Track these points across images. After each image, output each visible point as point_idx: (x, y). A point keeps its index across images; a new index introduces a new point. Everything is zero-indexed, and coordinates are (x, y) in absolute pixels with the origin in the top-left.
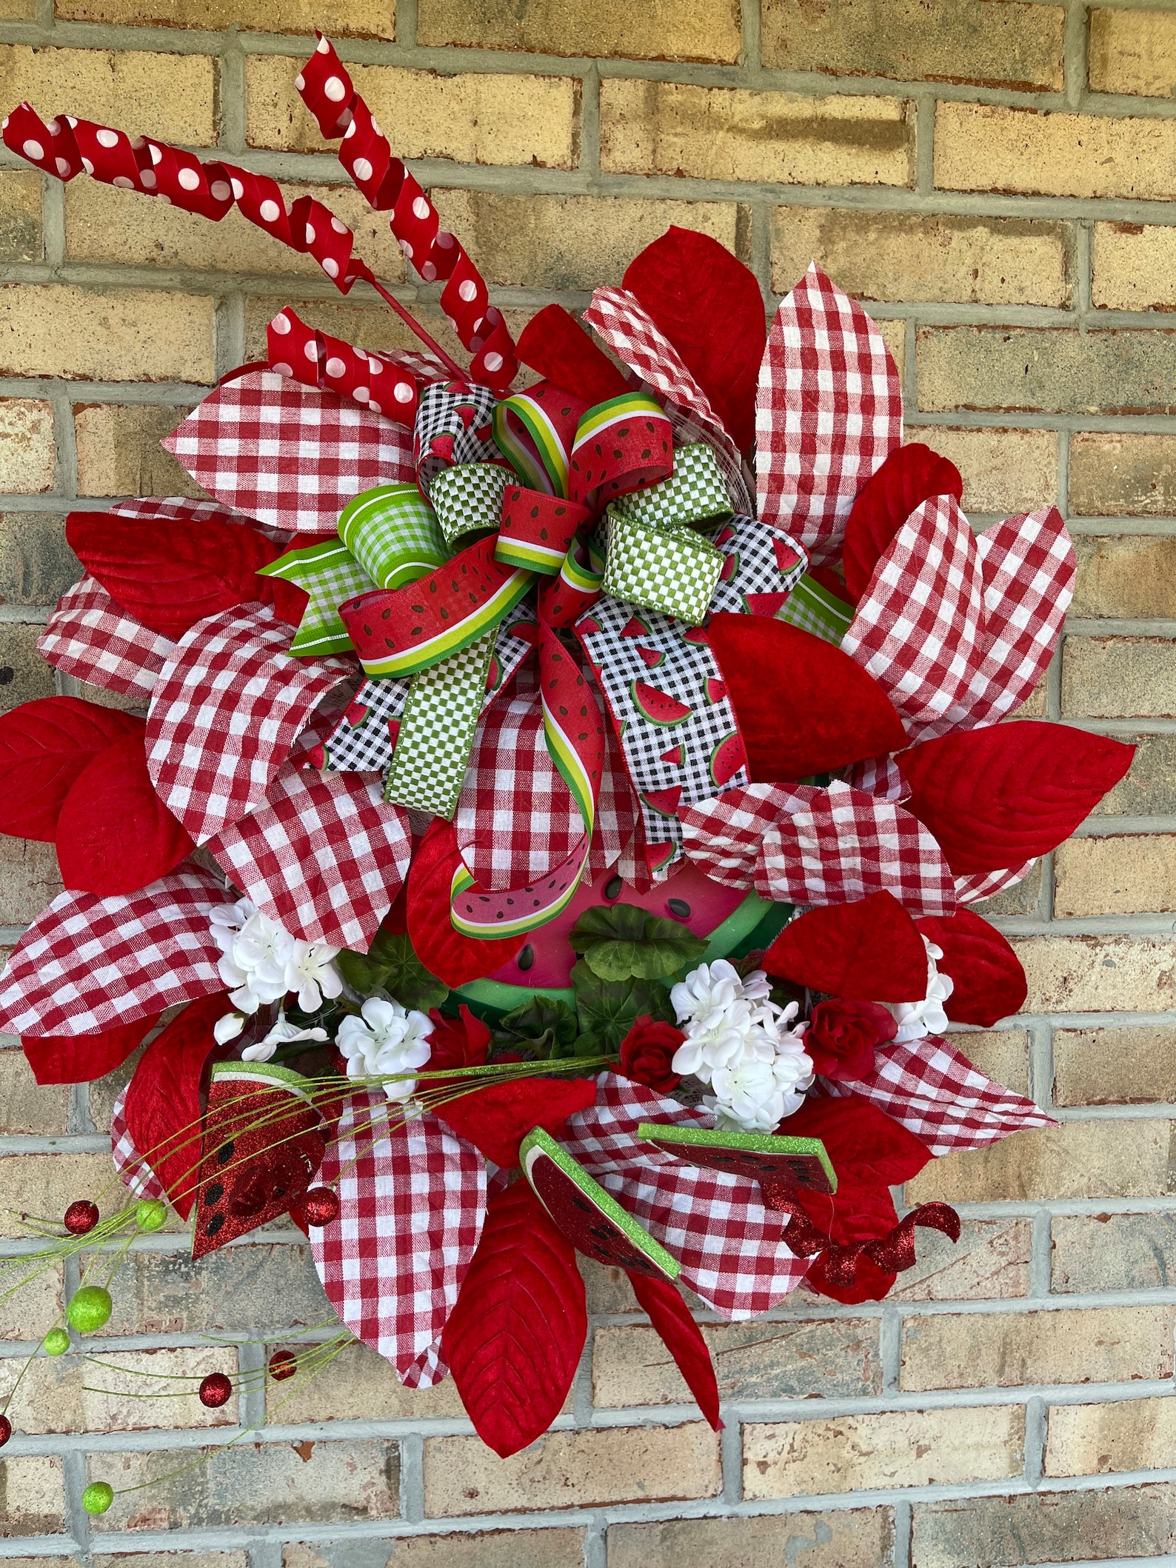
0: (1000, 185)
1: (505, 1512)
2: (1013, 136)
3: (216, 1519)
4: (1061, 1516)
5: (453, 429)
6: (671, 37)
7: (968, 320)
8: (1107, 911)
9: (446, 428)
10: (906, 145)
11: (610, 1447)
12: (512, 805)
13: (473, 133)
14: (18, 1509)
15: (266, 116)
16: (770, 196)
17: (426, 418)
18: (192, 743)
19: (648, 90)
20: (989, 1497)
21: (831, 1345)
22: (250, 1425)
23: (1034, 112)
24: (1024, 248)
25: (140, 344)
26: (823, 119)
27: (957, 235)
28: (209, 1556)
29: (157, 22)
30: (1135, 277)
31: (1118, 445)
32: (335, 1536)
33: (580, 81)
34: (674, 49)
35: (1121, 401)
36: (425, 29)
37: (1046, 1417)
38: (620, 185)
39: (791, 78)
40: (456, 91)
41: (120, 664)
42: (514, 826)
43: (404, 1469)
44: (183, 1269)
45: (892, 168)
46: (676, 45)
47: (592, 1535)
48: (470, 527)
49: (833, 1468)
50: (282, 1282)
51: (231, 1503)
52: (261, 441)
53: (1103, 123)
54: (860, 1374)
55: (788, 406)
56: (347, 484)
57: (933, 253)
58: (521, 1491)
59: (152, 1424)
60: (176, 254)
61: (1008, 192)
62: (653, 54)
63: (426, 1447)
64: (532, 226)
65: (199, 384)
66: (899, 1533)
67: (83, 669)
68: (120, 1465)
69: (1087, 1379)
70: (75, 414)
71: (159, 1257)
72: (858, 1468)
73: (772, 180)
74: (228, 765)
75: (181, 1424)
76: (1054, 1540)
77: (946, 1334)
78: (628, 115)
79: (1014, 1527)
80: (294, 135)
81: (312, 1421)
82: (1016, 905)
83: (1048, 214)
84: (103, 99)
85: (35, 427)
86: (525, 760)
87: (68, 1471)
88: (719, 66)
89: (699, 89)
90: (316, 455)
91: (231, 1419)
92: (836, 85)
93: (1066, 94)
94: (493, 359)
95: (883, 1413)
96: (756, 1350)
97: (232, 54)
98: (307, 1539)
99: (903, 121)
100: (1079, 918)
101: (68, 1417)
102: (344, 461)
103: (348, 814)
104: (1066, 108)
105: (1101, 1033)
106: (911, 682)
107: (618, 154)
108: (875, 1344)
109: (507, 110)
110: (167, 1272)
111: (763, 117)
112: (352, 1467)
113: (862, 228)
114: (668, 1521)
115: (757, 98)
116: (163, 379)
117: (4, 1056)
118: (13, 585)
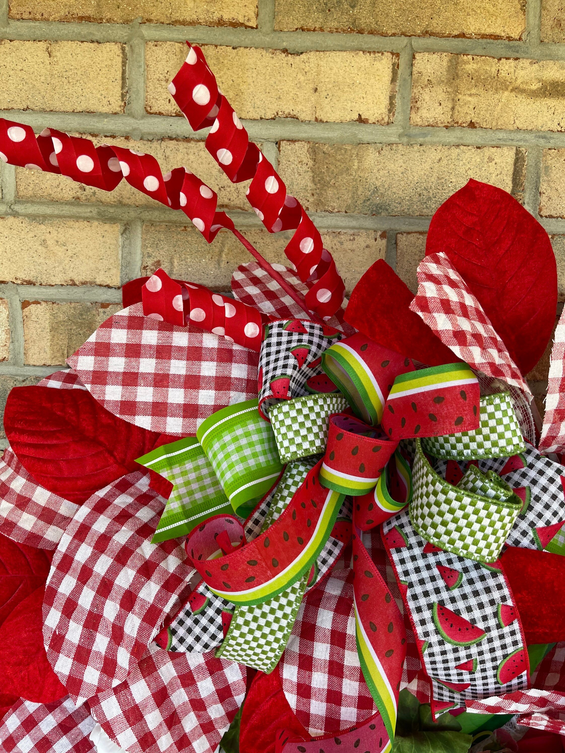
5: (289, 371)
6: (471, 19)
9: (283, 371)
12: (327, 670)
13: (314, 98)
15: (160, 89)
16: (542, 141)
17: (268, 354)
18: (75, 620)
19: (450, 61)
25: (68, 259)
29: (81, 18)
33: (398, 55)
36: (281, 18)
38: (425, 135)
40: (302, 66)
41: (35, 523)
42: (328, 685)
46: (474, 25)
48: (300, 453)
52: (141, 360)
56: (206, 397)
60: (94, 193)
62: (456, 33)
64: (355, 167)
65: (108, 287)
67: (8, 525)
70: (23, 308)
73: (545, 128)
74: (101, 644)
78: (434, 81)
84: (43, 78)
86: (338, 639)
88: (507, 42)
89: (491, 60)
90: (183, 372)
94: (324, 294)
97: (135, 41)
102: (205, 377)
103: (197, 664)
107: (425, 111)
109: (341, 79)
111: (539, 80)
115: (536, 65)
116: (84, 283)
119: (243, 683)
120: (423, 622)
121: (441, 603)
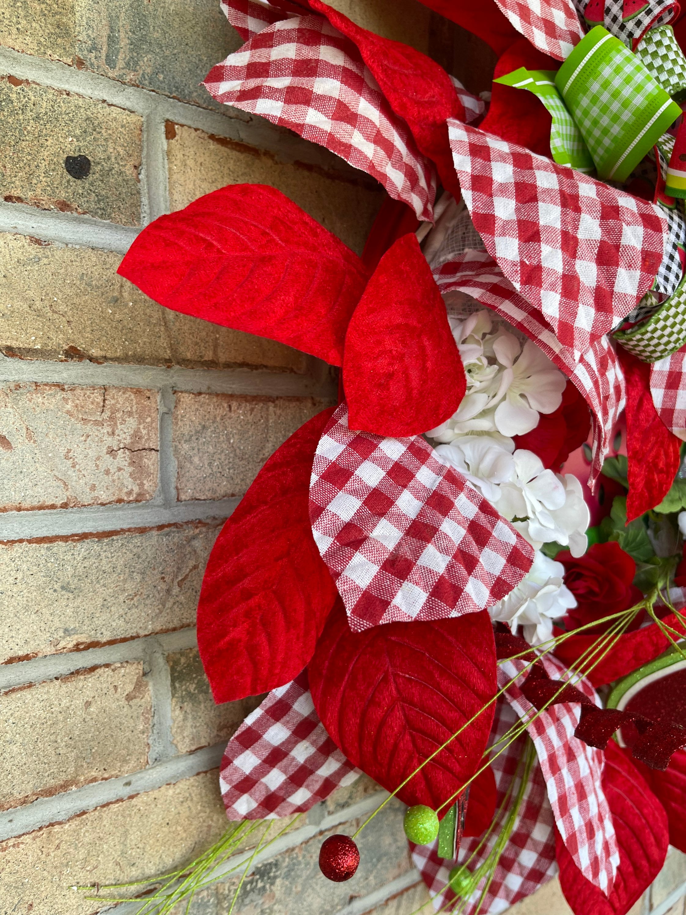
44: (259, 885)
71: (238, 881)
110: (245, 894)
117: (70, 686)
118: (94, 48)
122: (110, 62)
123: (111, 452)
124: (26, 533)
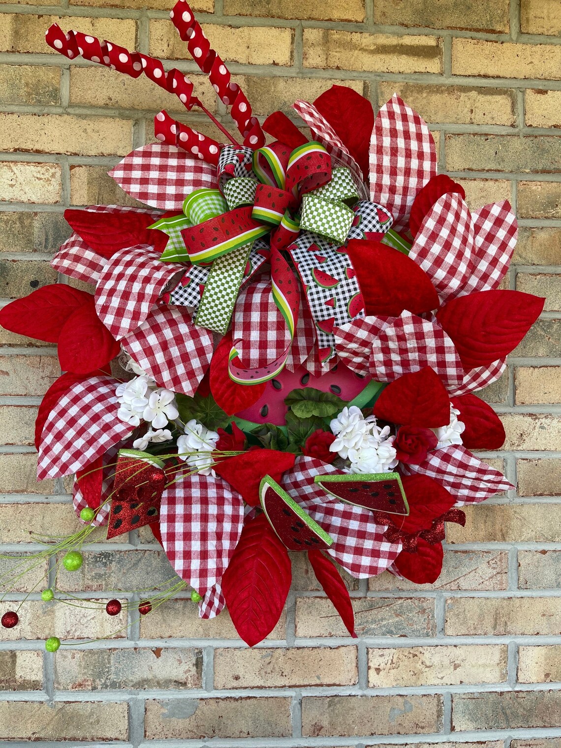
0: (482, 73)
1: (253, 688)
2: (487, 52)
3: (114, 686)
4: (527, 704)
5: (234, 162)
6: (334, 11)
7: (469, 131)
8: (541, 402)
9: (231, 162)
10: (439, 56)
11: (303, 657)
12: (259, 328)
13: (247, 51)
14: (21, 677)
15: (158, 44)
16: (378, 78)
17: (223, 159)
18: (115, 296)
19: (324, 33)
20: (490, 692)
21: (411, 611)
22: (132, 639)
23: (496, 42)
24: (493, 100)
25: (100, 140)
26: (402, 45)
27: (463, 94)
28: (109, 704)
29: (112, 6)
30: (545, 113)
31: (540, 187)
32: (171, 697)
33: (294, 30)
34: (336, 16)
35: (540, 167)
36: (227, 8)
37: (518, 652)
38: (312, 73)
39: (387, 28)
40: (240, 34)
41: (86, 269)
42: (260, 338)
43: (205, 664)
44: (104, 561)
45: (433, 66)
46: (336, 15)
47: (295, 702)
48: (241, 202)
49: (412, 673)
50: (150, 569)
51: (122, 678)
52: (151, 172)
53: (528, 47)
54: (425, 626)
55: (384, 154)
56: (187, 190)
57: (452, 103)
58: (260, 678)
59: (86, 636)
60: (117, 102)
61: (486, 76)
62: (327, 18)
63: (215, 653)
64: (272, 90)
66: (446, 708)
67: (69, 271)
68: (70, 657)
69: (538, 633)
70: (71, 170)
71: (93, 554)
72: (425, 674)
73: (380, 71)
74: (131, 305)
75: (100, 637)
76: (523, 716)
77: (467, 608)
78: (315, 44)
79: (503, 708)
80: (170, 52)
81: (162, 638)
82: (497, 398)
83: (504, 86)
85: (53, 175)
86: (264, 307)
87: (45, 659)
88: (355, 23)
89: (347, 33)
90: (174, 178)
91: (124, 635)
92: (407, 31)
93: (511, 35)
94: (254, 138)
95: (437, 646)
96: (374, 612)
97: (144, 19)
98: (157, 698)
99: (437, 46)
100: (527, 405)
101: (47, 632)
102: (187, 180)
103: (185, 332)
104: (511, 40)
105: (540, 461)
106: (441, 274)
107: (311, 60)
108: (432, 611)
109: (262, 42)
110: (96, 562)
111: (375, 44)
112: (180, 662)
113: (420, 91)
114: (332, 696)
115: (373, 36)
116: (110, 155)
117: (27, 457)
118: (40, 244)
119: (211, 347)
120: (306, 276)
121: (316, 268)
122: (46, 247)
123: (42, 378)
124: (14, 403)
